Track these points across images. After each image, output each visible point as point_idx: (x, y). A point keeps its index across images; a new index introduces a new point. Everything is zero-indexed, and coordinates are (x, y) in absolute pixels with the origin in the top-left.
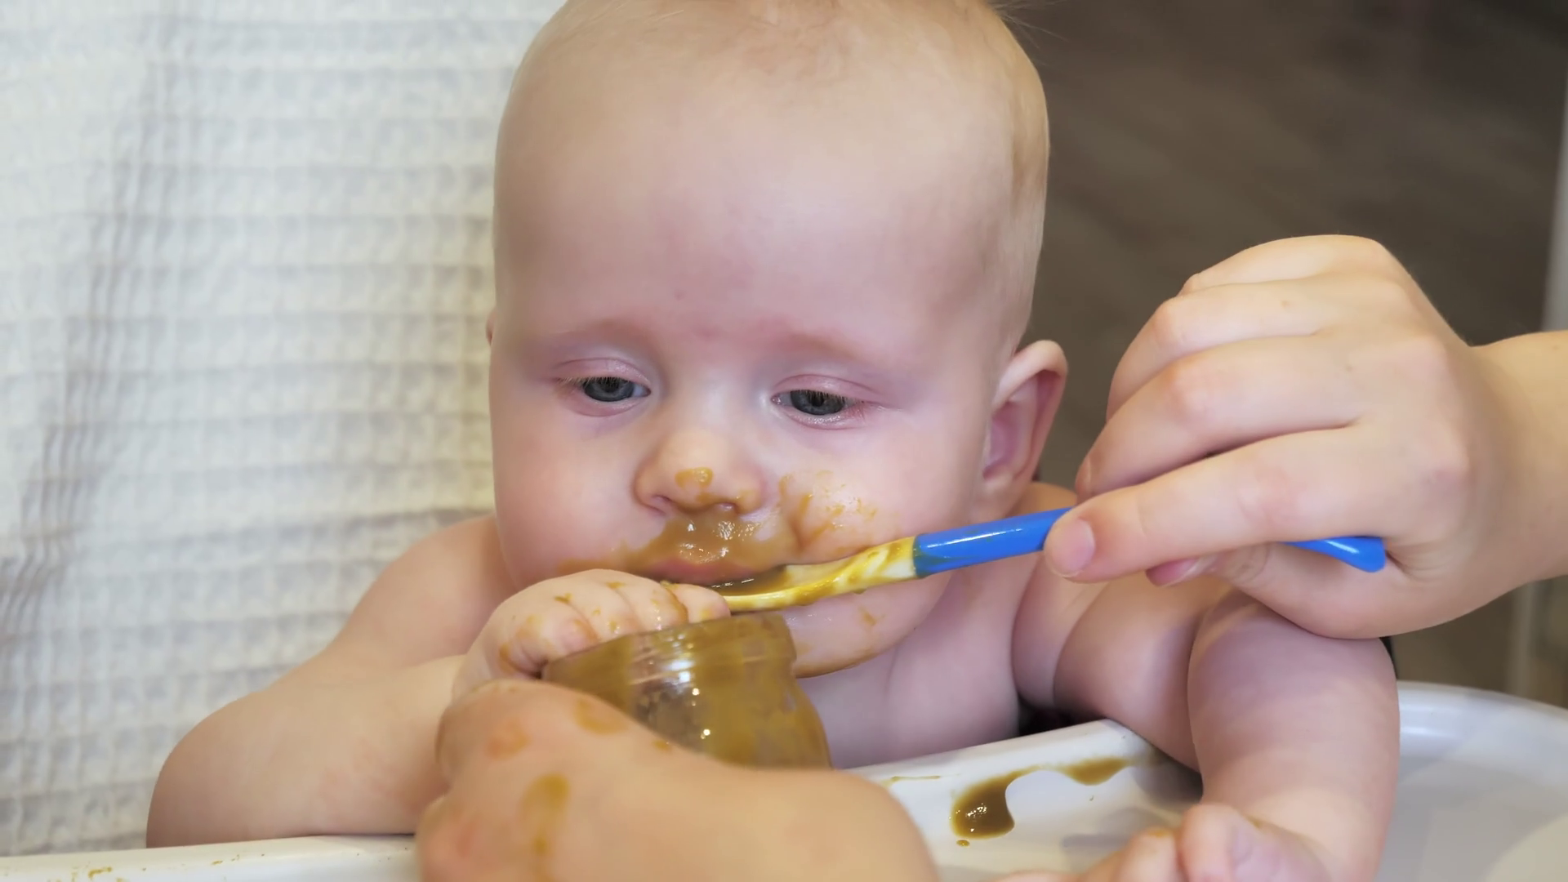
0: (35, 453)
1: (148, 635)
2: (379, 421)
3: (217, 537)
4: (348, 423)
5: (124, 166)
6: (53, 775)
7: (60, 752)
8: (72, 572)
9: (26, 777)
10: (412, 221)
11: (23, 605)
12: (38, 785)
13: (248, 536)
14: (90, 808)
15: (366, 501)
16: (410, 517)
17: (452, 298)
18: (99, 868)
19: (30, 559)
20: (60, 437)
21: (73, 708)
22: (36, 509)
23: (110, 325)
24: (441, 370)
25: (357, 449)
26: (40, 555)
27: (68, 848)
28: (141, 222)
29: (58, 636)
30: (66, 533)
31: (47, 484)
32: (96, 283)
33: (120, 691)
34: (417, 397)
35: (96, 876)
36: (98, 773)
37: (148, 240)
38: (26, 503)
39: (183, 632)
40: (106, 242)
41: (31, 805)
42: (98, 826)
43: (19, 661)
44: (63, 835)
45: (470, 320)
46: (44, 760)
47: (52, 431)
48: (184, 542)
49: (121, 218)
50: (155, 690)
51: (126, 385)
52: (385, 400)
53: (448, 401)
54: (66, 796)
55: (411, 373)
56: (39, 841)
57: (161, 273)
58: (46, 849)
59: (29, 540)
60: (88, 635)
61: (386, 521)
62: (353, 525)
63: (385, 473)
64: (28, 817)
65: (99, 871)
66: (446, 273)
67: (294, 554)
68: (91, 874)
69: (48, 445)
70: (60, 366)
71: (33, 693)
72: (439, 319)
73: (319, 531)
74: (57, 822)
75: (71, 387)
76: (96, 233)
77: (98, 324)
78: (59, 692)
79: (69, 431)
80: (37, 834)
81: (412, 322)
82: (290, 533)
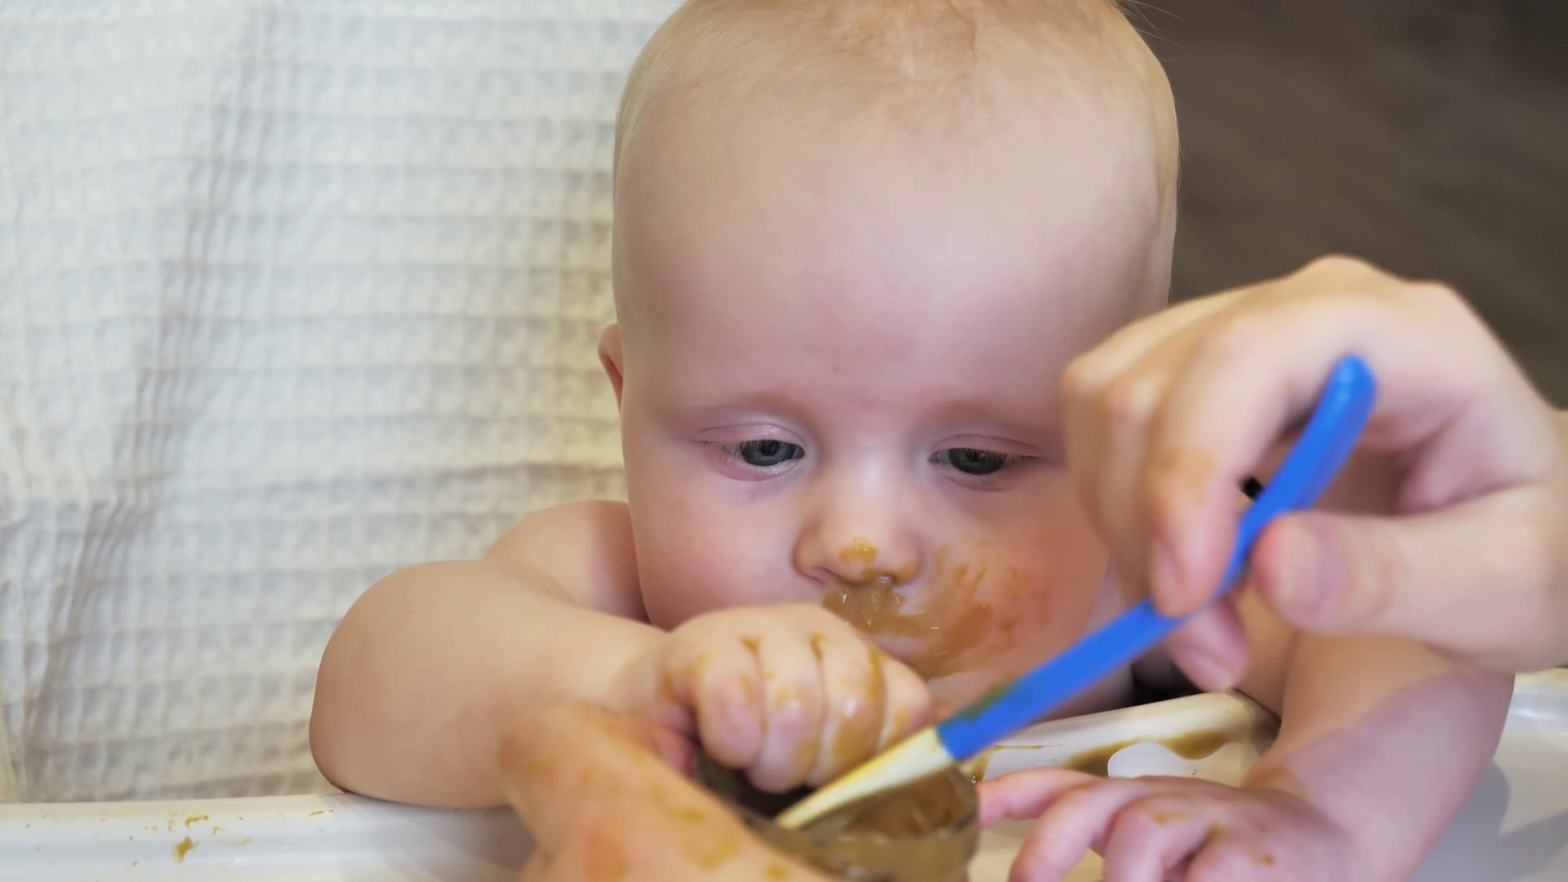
0: (128, 398)
1: (236, 582)
2: (472, 374)
3: (307, 486)
4: (439, 374)
5: (222, 111)
6: (137, 722)
7: (145, 698)
8: (161, 518)
9: (112, 722)
10: (509, 173)
11: (113, 549)
12: (123, 730)
13: (338, 486)
14: (174, 754)
15: (456, 454)
16: (501, 471)
17: (547, 252)
18: (196, 815)
19: (121, 503)
20: (152, 383)
21: (160, 653)
22: (127, 454)
23: (205, 270)
24: (535, 324)
25: (449, 402)
26: (130, 499)
27: (152, 795)
28: (239, 167)
29: (146, 581)
30: (157, 478)
31: (139, 429)
32: (192, 229)
33: (206, 639)
34: (510, 351)
35: (192, 824)
36: (182, 721)
37: (245, 186)
38: (118, 447)
39: (270, 581)
40: (203, 187)
41: (116, 750)
42: (181, 774)
43: (107, 605)
44: (147, 781)
45: (566, 274)
46: (130, 706)
47: (145, 375)
48: (273, 490)
49: (218, 163)
50: (241, 637)
51: (220, 329)
52: (477, 353)
53: (540, 356)
54: (150, 742)
55: (504, 326)
56: (123, 787)
57: (257, 220)
58: (128, 795)
59: (120, 484)
60: (176, 580)
61: (477, 474)
62: (444, 477)
63: (476, 426)
64: (112, 762)
65: (196, 819)
66: (542, 226)
67: (385, 505)
68: (188, 822)
69: (141, 389)
70: (154, 311)
71: (120, 639)
72: (534, 271)
73: (409, 483)
74: (141, 768)
75: (165, 331)
76: (194, 176)
77: (192, 270)
78: (146, 637)
79: (162, 375)
80: (121, 780)
81: (506, 274)
82: (380, 484)
